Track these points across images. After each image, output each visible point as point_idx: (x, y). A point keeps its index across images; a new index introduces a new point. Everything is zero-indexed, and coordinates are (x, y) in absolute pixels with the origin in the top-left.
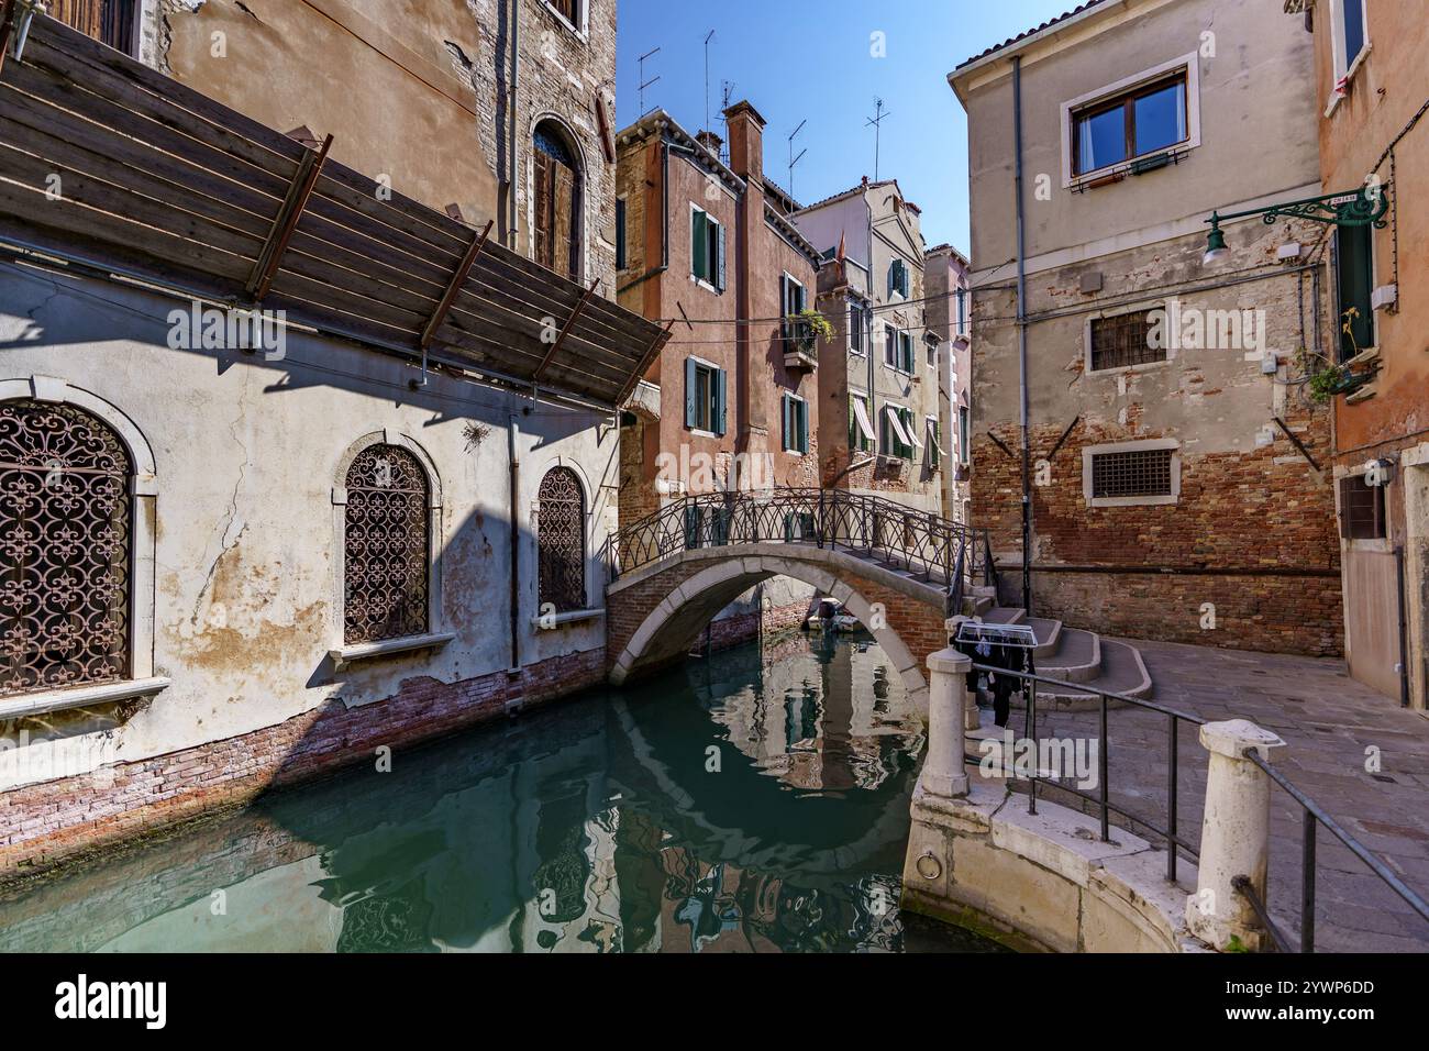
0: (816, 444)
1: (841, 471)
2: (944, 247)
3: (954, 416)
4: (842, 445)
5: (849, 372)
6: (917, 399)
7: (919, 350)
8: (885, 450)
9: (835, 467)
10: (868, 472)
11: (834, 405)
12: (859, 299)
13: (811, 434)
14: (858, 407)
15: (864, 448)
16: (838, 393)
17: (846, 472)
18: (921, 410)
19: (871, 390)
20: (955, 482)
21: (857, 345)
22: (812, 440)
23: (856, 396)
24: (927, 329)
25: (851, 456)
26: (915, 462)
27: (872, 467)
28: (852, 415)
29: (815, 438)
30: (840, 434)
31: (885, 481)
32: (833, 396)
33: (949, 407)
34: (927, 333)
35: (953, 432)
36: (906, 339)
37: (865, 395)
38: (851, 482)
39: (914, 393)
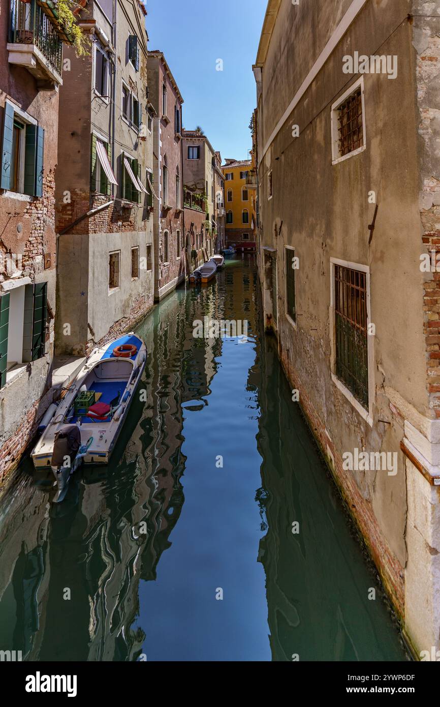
0: (53, 185)
1: (80, 215)
2: (157, 52)
3: (160, 170)
4: (82, 186)
5: (92, 113)
6: (141, 154)
7: (144, 116)
8: (120, 195)
9: (73, 210)
10: (106, 216)
11: (74, 144)
12: (105, 46)
13: (47, 171)
14: (99, 149)
15: (104, 191)
16: (79, 132)
17: (86, 217)
18: (144, 163)
19: (112, 136)
20: (160, 219)
21: (101, 88)
22: (47, 181)
23: (98, 139)
24: (148, 102)
25: (92, 199)
26: (139, 206)
27: (110, 210)
28: (94, 157)
29: (51, 177)
30: (80, 176)
31: (120, 223)
32: (73, 134)
33: (158, 164)
34: (149, 106)
35: (159, 183)
36: (136, 103)
37: (106, 140)
38: (91, 227)
39: (140, 148)
